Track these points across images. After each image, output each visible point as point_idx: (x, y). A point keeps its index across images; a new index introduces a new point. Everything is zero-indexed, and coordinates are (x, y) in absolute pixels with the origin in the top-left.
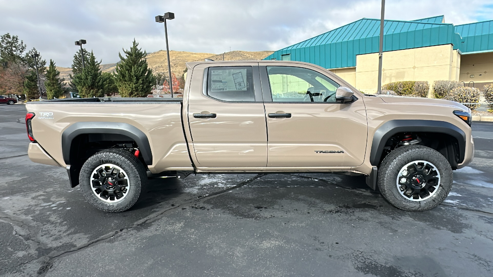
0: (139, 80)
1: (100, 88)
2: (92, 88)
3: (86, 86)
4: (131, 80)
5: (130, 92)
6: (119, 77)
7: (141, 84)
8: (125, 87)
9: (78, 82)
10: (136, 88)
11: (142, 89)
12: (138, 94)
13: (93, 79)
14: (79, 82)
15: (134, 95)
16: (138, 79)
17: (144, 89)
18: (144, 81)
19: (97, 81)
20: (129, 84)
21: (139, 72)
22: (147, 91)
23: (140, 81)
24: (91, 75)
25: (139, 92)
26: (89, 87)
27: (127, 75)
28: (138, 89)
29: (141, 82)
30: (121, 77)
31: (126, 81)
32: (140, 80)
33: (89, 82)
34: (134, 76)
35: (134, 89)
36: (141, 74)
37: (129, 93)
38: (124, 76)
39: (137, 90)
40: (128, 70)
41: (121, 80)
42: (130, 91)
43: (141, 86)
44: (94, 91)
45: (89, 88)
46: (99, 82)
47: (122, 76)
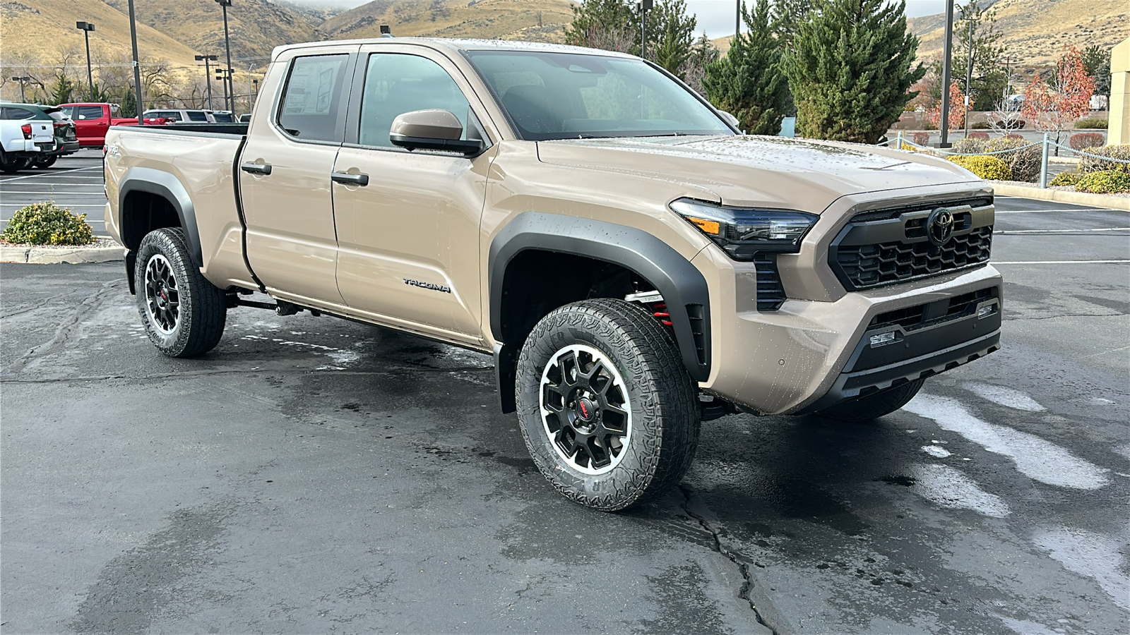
0: (858, 78)
1: (770, 104)
2: (746, 105)
3: (729, 98)
4: (832, 77)
5: (825, 119)
6: (800, 66)
7: (864, 91)
8: (815, 101)
9: (709, 84)
10: (843, 103)
11: (866, 107)
12: (849, 126)
13: (751, 75)
14: (713, 83)
15: (836, 128)
16: (855, 74)
17: (874, 110)
18: (877, 81)
19: (763, 80)
20: (825, 91)
21: (865, 48)
22: (887, 115)
23: (864, 81)
24: (747, 63)
25: (855, 119)
26: (737, 100)
27: (822, 61)
28: (850, 107)
29: (865, 84)
30: (803, 66)
31: (817, 80)
32: (864, 76)
33: (738, 85)
34: (843, 64)
35: (838, 110)
36: (871, 55)
37: (822, 123)
38: (813, 63)
39: (847, 113)
40: (828, 43)
41: (803, 78)
42: (825, 116)
43: (864, 98)
44: (748, 113)
45: (737, 104)
46: (768, 83)
47: (806, 65)
